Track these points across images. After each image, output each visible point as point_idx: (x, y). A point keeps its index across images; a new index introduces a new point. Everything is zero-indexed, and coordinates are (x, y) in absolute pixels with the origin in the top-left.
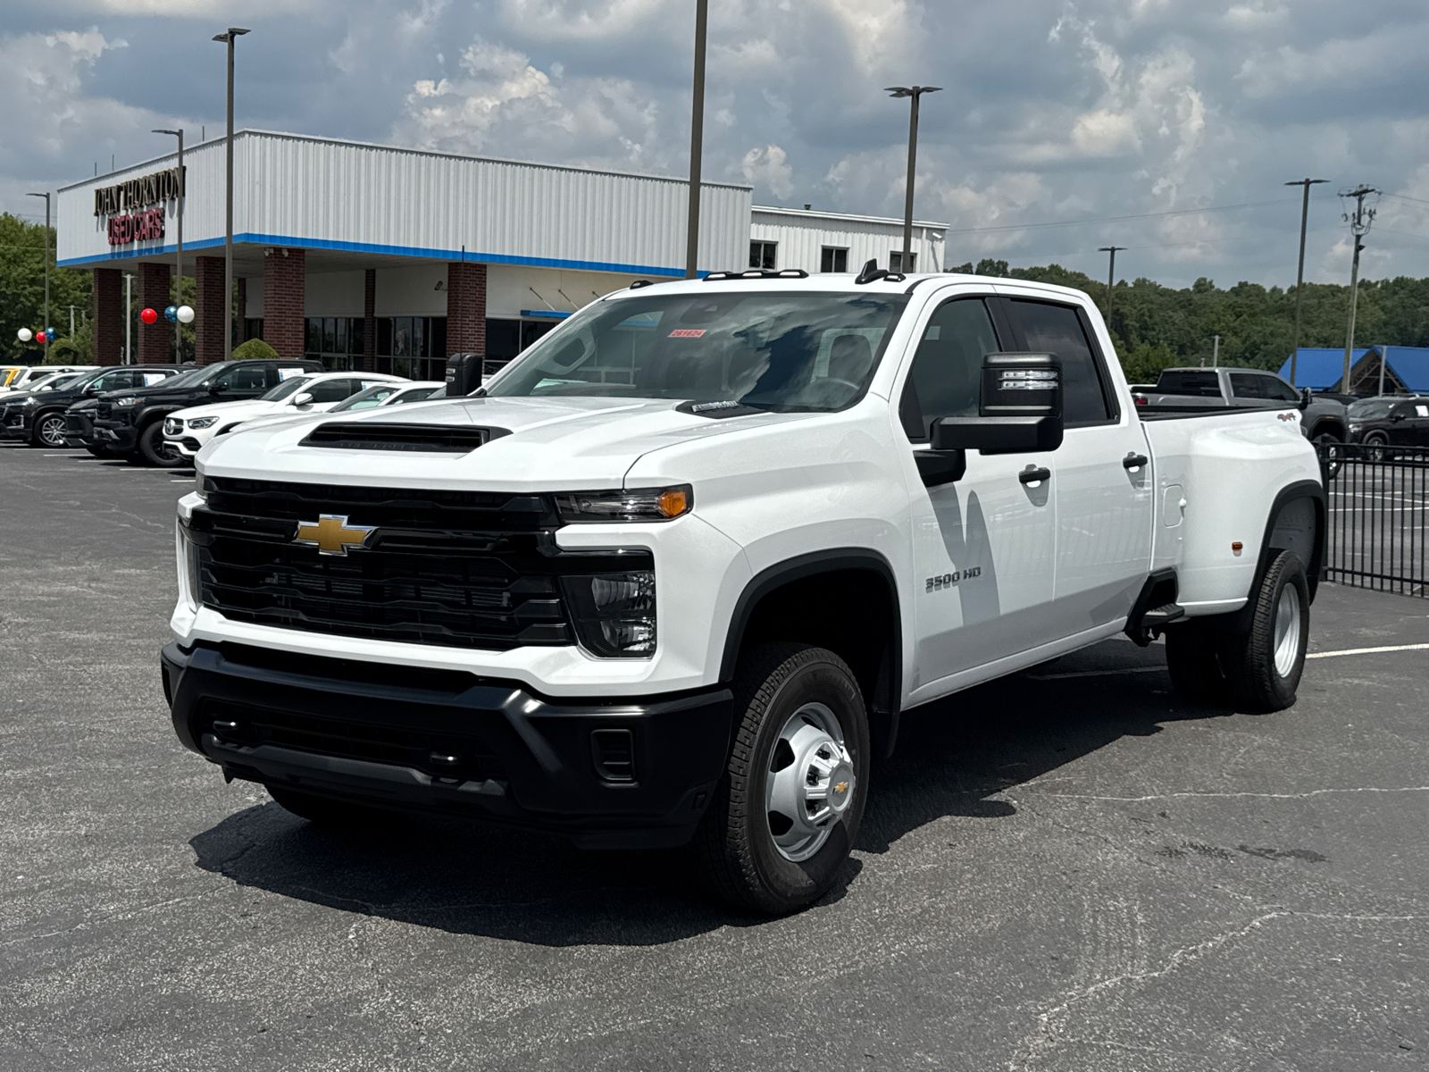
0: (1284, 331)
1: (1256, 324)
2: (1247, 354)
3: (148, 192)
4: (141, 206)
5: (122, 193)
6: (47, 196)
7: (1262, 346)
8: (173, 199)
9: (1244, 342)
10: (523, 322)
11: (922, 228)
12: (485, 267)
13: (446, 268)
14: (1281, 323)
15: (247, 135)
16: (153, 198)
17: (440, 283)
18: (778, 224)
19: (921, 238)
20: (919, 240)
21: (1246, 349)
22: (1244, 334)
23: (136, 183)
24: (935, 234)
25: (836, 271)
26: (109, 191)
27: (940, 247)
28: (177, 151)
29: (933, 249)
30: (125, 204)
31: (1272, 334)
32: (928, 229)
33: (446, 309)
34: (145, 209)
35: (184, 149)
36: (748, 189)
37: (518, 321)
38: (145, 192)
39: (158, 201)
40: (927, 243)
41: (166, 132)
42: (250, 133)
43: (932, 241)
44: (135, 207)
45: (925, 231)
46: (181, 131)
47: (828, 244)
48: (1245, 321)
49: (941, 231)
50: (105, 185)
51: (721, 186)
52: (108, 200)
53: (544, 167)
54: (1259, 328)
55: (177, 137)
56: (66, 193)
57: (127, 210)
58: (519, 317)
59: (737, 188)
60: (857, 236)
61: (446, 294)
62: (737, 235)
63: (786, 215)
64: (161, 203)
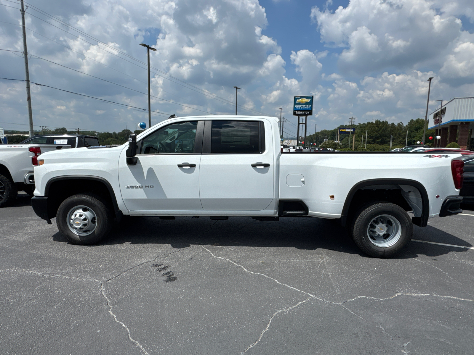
26: (435, 114)
30: (437, 116)
34: (440, 117)
38: (440, 113)
42: (456, 98)
64: (442, 115)
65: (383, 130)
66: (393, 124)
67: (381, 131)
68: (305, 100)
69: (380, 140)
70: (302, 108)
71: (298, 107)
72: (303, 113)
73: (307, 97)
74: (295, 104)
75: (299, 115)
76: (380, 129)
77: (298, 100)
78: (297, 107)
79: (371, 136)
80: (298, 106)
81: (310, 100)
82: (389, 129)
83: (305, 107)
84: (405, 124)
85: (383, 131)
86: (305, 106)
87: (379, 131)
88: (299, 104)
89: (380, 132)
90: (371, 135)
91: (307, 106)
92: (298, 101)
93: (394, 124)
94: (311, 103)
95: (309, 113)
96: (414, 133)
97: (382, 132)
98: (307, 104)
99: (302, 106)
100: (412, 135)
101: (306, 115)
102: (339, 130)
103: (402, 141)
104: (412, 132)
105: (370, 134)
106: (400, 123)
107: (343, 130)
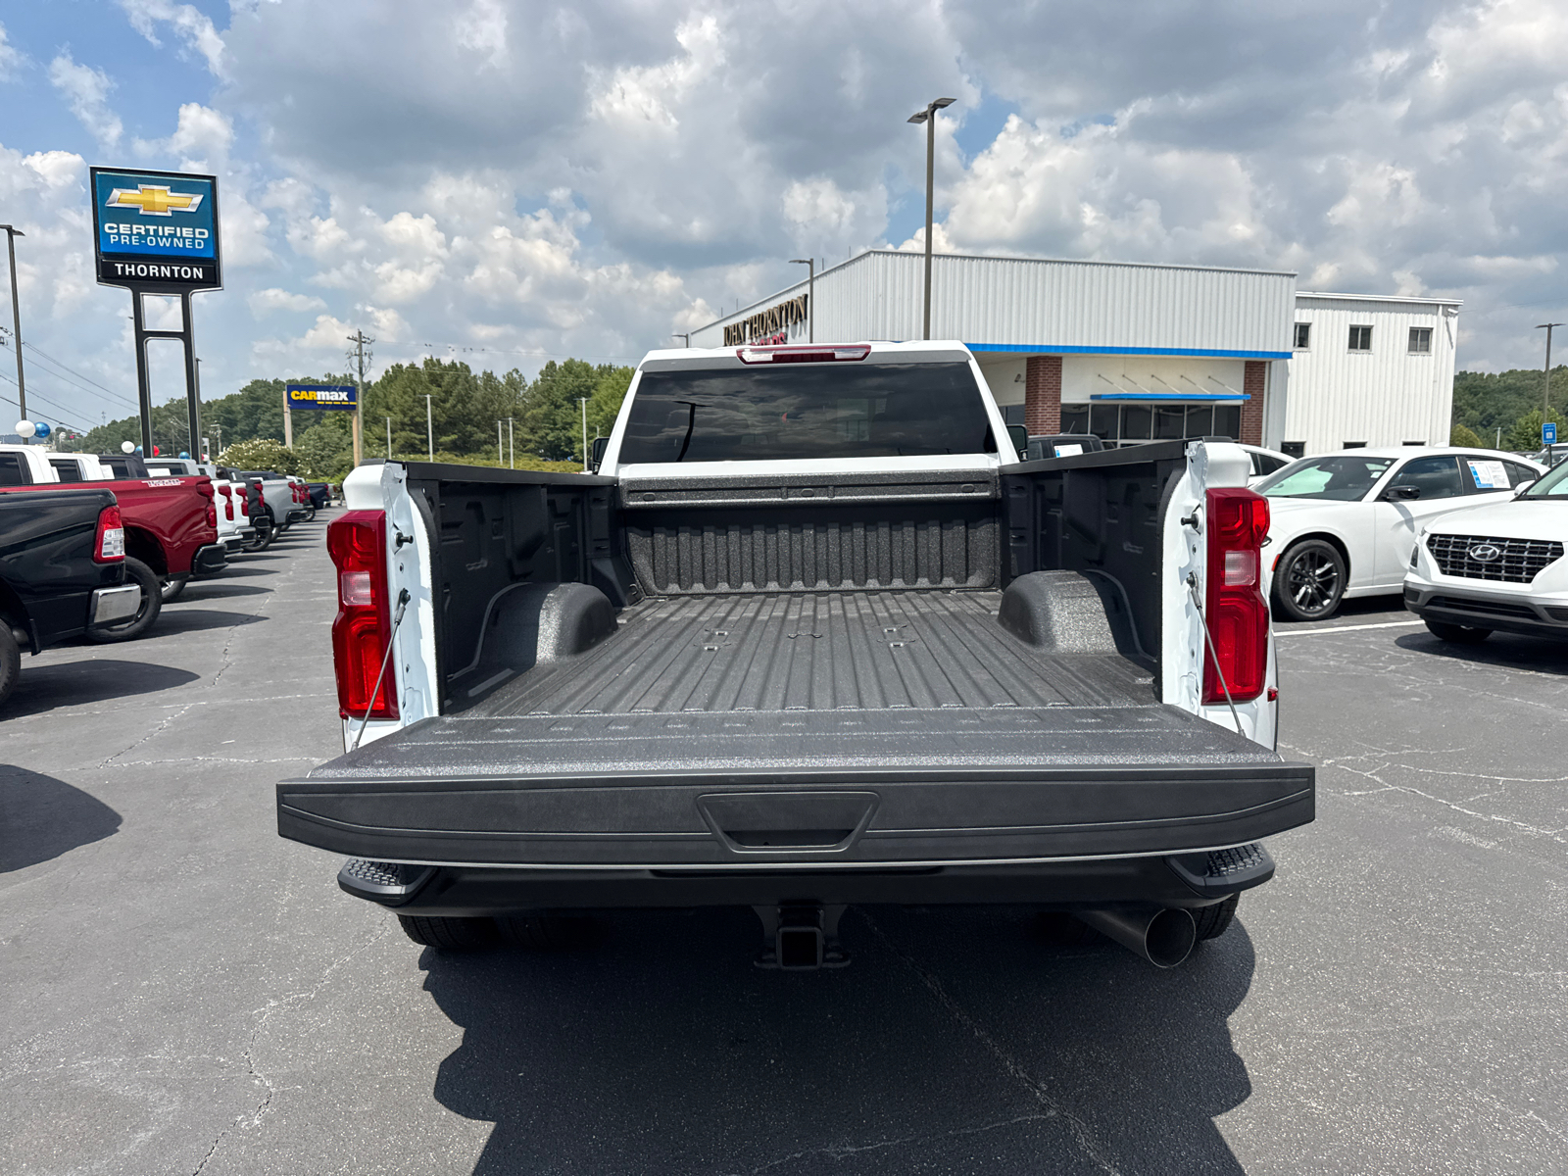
0: (1513, 404)
1: (1490, 400)
2: (1484, 423)
3: (772, 321)
4: (766, 334)
5: (748, 327)
6: (687, 337)
7: (1496, 416)
8: (796, 323)
9: (1481, 414)
10: (1094, 406)
11: (1438, 305)
12: (1061, 358)
13: (1025, 363)
14: (1511, 397)
15: (872, 255)
16: (776, 325)
17: (1019, 376)
18: (1311, 307)
19: (1437, 314)
20: (1435, 317)
21: (1484, 419)
22: (1481, 408)
23: (761, 317)
24: (1450, 310)
25: (1361, 348)
26: (736, 327)
27: (1454, 322)
28: (809, 278)
29: (1447, 323)
30: (751, 334)
31: (1504, 407)
32: (1443, 305)
33: (1024, 398)
34: (769, 335)
35: (815, 276)
36: (1293, 276)
37: (1087, 405)
38: (769, 322)
39: (781, 327)
40: (1443, 319)
41: (800, 262)
42: (875, 252)
43: (1446, 316)
44: (760, 335)
45: (1441, 308)
46: (812, 260)
47: (1355, 323)
48: (1481, 398)
49: (1455, 307)
50: (731, 323)
51: (1270, 274)
52: (735, 334)
53: (1117, 265)
54: (1493, 403)
55: (808, 265)
56: (698, 334)
57: (752, 339)
58: (1089, 401)
59: (1284, 275)
60: (1381, 314)
61: (1024, 386)
62: (1283, 317)
63: (1318, 299)
64: (784, 330)
65: (461, 400)
66: (489, 377)
67: (452, 401)
68: (162, 199)
69: (454, 437)
70: (151, 242)
71: (122, 233)
72: (166, 271)
73: (181, 182)
74: (102, 213)
75: (140, 285)
76: (448, 393)
77: (116, 193)
78: (119, 234)
79: (418, 419)
80: (124, 228)
81: (198, 199)
82: (478, 395)
83: (173, 236)
84: (532, 376)
85: (458, 402)
86: (168, 230)
87: (444, 401)
88: (129, 215)
89: (448, 405)
90: (418, 415)
91: (186, 232)
92: (120, 197)
93: (494, 375)
94: (208, 216)
95: (199, 273)
96: (563, 410)
97: (454, 406)
98: (179, 218)
99: (152, 228)
100: (558, 418)
101: (181, 287)
102: (285, 393)
103: (530, 441)
104: (557, 407)
105: (411, 414)
106: (515, 375)
107: (303, 395)
